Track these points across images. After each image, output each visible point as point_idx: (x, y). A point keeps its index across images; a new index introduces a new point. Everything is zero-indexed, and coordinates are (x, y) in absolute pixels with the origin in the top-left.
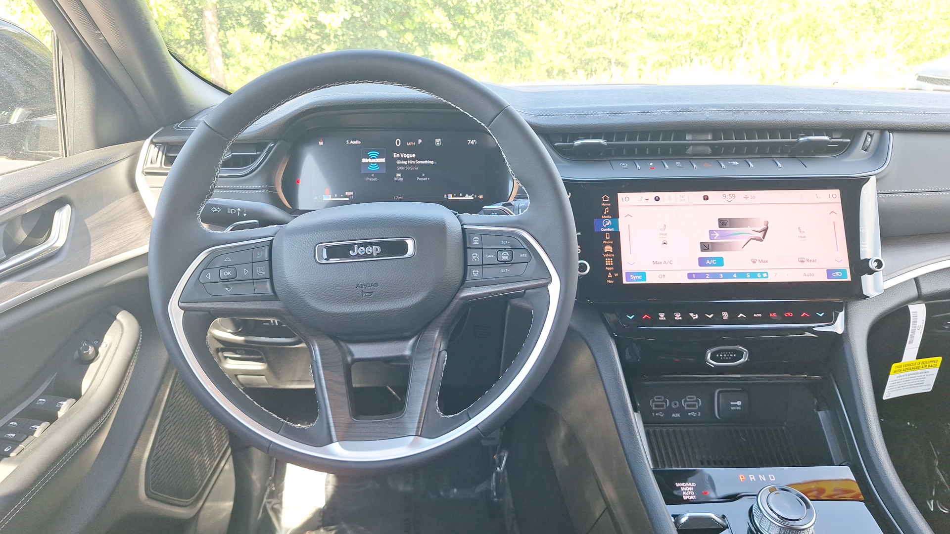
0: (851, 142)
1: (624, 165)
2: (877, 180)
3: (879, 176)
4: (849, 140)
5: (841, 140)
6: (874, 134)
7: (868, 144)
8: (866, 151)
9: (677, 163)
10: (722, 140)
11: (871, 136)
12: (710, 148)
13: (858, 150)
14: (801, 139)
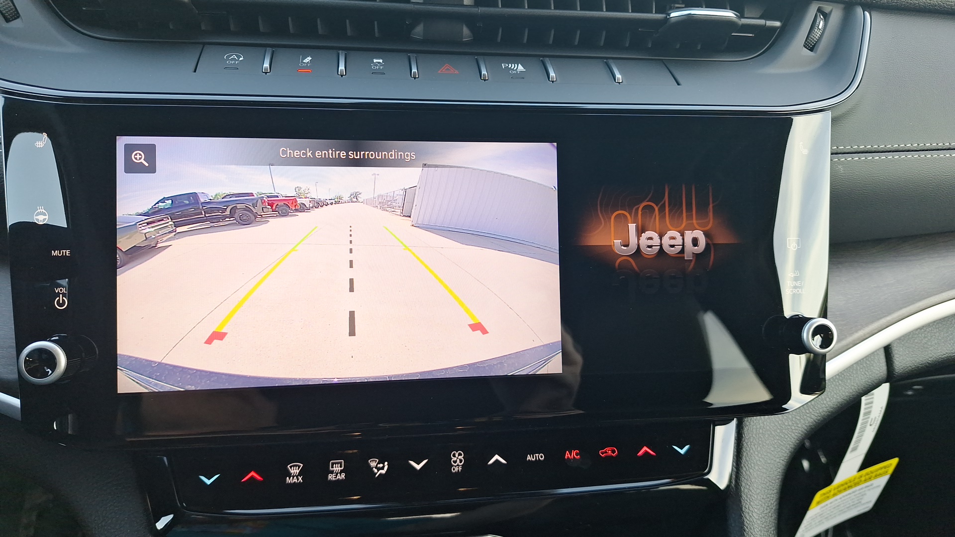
0: (783, 28)
1: (236, 58)
2: (834, 120)
3: (839, 112)
4: (778, 24)
5: (761, 22)
6: (831, 12)
7: (817, 33)
8: (811, 50)
9: (375, 61)
10: (498, 6)
11: (826, 16)
12: (468, 26)
13: (797, 46)
14: (674, 15)
